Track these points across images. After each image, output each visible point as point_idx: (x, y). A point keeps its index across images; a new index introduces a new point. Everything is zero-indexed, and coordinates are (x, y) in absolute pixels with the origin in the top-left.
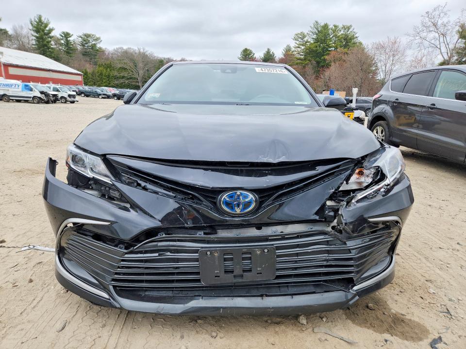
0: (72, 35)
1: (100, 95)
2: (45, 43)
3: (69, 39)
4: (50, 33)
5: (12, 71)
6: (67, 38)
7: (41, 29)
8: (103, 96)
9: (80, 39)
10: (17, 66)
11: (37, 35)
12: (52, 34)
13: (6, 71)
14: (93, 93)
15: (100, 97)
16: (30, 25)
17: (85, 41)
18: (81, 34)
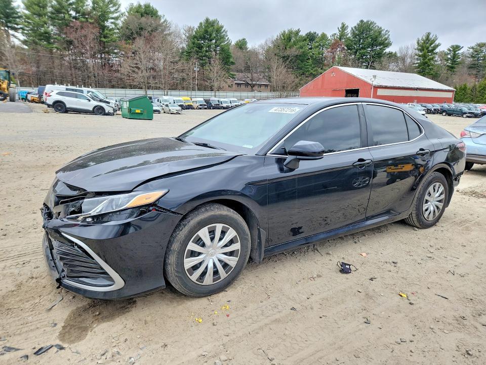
0: (462, 47)
1: (465, 113)
2: (427, 60)
3: (457, 52)
4: (434, 50)
5: (380, 92)
6: (455, 52)
7: (427, 47)
8: (469, 115)
9: (471, 50)
10: (386, 87)
11: (421, 54)
12: (437, 50)
13: (375, 92)
14: (456, 111)
15: (465, 116)
16: (417, 44)
17: (476, 52)
18: (473, 45)
